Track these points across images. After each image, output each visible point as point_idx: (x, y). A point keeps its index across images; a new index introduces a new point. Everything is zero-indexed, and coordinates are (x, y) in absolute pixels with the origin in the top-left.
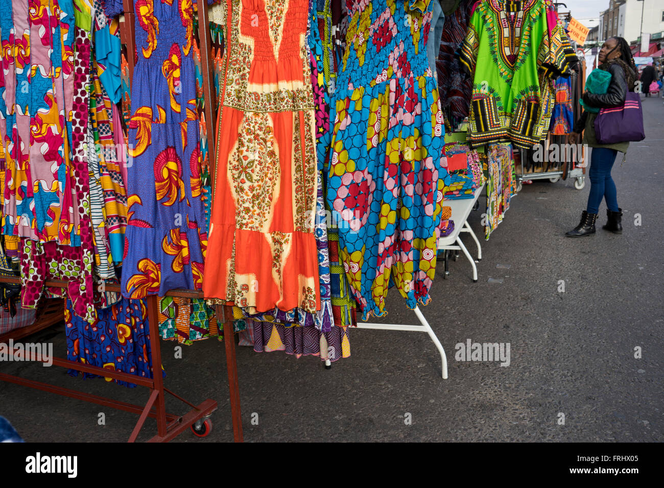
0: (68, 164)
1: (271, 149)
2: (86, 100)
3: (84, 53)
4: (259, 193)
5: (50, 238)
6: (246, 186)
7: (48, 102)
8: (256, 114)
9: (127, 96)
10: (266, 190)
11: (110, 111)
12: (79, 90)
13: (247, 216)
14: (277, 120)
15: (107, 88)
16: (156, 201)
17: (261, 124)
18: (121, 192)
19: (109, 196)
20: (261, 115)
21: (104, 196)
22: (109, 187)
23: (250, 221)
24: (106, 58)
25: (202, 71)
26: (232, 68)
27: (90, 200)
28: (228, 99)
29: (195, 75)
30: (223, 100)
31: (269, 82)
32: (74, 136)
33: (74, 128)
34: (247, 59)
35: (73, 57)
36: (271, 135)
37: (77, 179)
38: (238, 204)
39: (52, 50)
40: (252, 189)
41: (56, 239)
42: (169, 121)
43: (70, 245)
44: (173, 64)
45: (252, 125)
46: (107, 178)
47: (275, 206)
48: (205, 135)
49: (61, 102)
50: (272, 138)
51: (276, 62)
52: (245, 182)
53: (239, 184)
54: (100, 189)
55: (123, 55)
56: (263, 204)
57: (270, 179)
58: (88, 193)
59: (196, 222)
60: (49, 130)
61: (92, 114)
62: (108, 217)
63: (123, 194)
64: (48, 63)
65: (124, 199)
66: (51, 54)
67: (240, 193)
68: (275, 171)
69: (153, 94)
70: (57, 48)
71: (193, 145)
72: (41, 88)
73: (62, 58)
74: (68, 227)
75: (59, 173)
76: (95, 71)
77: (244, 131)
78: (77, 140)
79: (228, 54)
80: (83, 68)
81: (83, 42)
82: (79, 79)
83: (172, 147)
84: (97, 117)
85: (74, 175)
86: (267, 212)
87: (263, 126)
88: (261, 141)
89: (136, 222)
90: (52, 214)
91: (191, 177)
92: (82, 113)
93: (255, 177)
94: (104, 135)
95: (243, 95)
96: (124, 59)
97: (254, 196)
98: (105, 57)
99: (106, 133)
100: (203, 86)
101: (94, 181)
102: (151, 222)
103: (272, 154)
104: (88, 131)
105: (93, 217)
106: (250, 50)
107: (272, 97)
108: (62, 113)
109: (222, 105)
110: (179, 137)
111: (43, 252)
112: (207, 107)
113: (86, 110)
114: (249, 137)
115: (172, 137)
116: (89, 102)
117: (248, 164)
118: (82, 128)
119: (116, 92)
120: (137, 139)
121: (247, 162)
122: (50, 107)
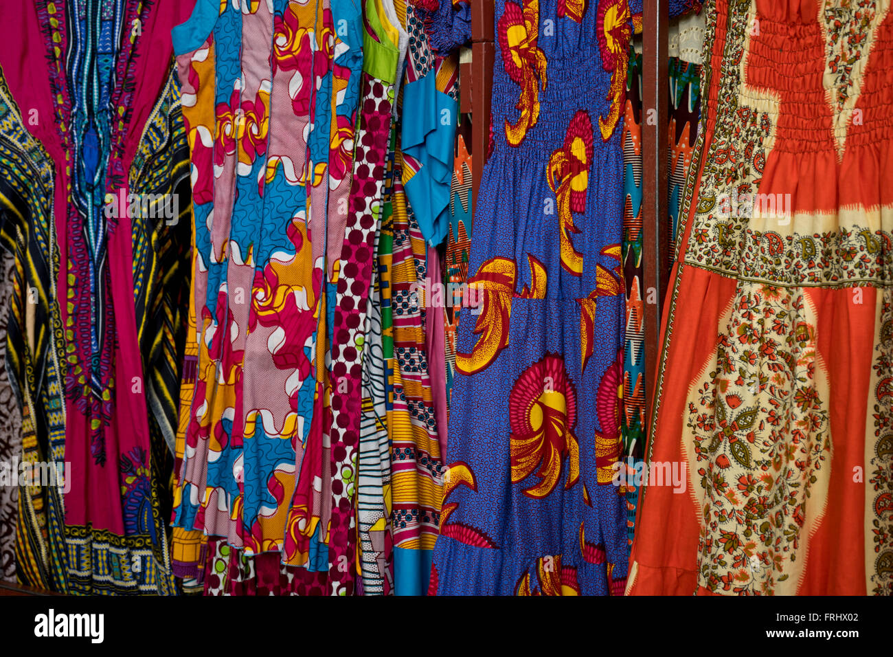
0: (320, 379)
1: (806, 385)
2: (371, 236)
3: (375, 134)
4: (765, 498)
5: (266, 544)
6: (732, 474)
7: (295, 238)
8: (771, 290)
9: (463, 231)
10: (787, 493)
11: (422, 262)
12: (359, 215)
13: (728, 558)
14: (829, 308)
15: (418, 211)
16: (509, 483)
17: (782, 314)
18: (429, 448)
19: (402, 458)
20: (784, 293)
21: (392, 458)
22: (404, 437)
23: (736, 571)
24: (423, 144)
25: (642, 175)
26: (714, 170)
27: (358, 464)
28: (697, 247)
29: (623, 186)
30: (685, 249)
31: (813, 208)
32: (338, 315)
33: (339, 297)
34: (756, 149)
35: (351, 142)
36: (809, 348)
37: (336, 413)
38: (708, 520)
39: (313, 126)
40: (746, 484)
41: (280, 549)
42: (554, 292)
43: (307, 566)
44: (573, 159)
45: (757, 317)
46: (401, 416)
47: (812, 542)
48: (637, 330)
49: (319, 239)
50: (810, 354)
51: (836, 156)
52: (728, 466)
53: (711, 466)
54: (383, 440)
55: (461, 137)
56: (778, 533)
57: (801, 466)
58: (357, 450)
59: (602, 547)
60: (291, 299)
61: (382, 269)
62: (395, 507)
63: (434, 455)
64: (301, 154)
65: (434, 467)
66: (310, 134)
67: (714, 492)
68: (815, 442)
69: (521, 229)
70: (321, 120)
71: (607, 356)
72: (283, 208)
73: (330, 142)
74: (308, 524)
75: (302, 396)
76: (398, 172)
77: (734, 330)
78: (344, 325)
79: (708, 136)
80: (372, 166)
81: (377, 109)
82: (360, 189)
83: (556, 355)
84: (393, 276)
85: (330, 403)
86: (786, 555)
87: (786, 321)
88: (780, 360)
89: (458, 530)
90: (278, 490)
91: (597, 432)
92: (361, 266)
93: (757, 454)
94: (405, 316)
95: (738, 240)
96: (462, 147)
97: (751, 505)
98: (421, 141)
99: (410, 312)
100: (641, 213)
101: (372, 422)
102: (493, 535)
103: (808, 397)
104: (370, 306)
105: (361, 506)
106: (766, 124)
107: (819, 248)
108: (320, 264)
109: (681, 262)
110: (574, 332)
111: (252, 575)
112: (647, 264)
113: (370, 260)
114: (747, 347)
115: (557, 331)
116: (377, 242)
117: (738, 419)
118: (357, 299)
119: (437, 221)
120: (476, 333)
121: (737, 412)
122: (298, 249)
